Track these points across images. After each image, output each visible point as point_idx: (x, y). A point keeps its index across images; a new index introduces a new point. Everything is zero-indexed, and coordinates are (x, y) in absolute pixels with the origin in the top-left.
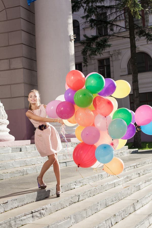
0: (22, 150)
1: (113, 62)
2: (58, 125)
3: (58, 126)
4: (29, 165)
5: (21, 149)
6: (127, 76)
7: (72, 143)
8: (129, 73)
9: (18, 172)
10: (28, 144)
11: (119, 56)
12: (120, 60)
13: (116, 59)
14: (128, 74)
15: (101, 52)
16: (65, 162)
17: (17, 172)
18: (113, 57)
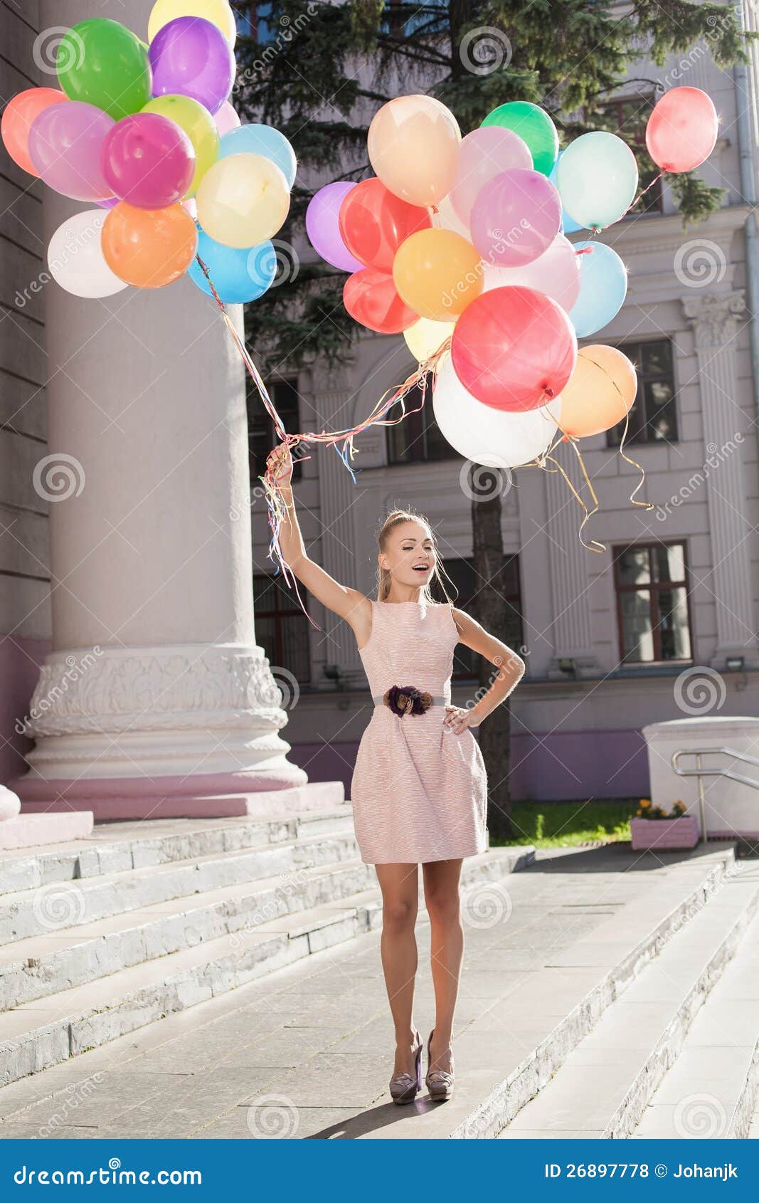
0: (83, 872)
1: (317, 401)
2: (169, 726)
3: (173, 729)
4: (157, 955)
5: (77, 863)
6: (381, 474)
7: (270, 824)
8: (392, 460)
9: (146, 1000)
10: (82, 834)
11: (349, 370)
12: (349, 390)
13: (332, 386)
14: (386, 462)
15: (335, 352)
16: (303, 935)
17: (142, 1003)
18: (315, 375)
